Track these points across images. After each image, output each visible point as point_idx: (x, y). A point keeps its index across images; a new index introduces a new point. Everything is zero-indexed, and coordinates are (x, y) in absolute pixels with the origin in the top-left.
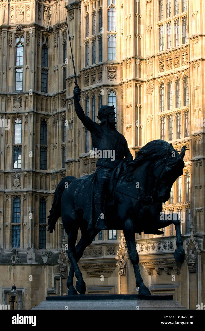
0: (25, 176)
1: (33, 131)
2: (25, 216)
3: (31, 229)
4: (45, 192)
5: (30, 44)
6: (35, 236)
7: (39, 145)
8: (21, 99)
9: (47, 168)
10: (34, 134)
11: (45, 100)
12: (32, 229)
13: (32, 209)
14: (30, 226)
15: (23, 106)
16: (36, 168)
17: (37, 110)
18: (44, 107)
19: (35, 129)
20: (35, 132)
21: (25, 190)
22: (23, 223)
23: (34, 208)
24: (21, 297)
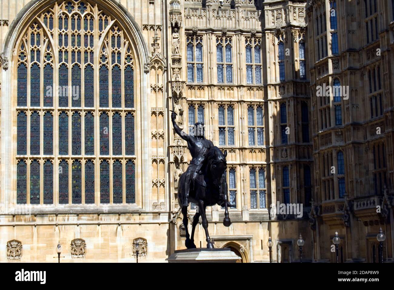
0: (291, 149)
1: (294, 112)
2: (292, 181)
3: (296, 191)
4: (308, 161)
5: (288, 41)
6: (300, 196)
7: (300, 123)
8: (284, 87)
9: (310, 140)
10: (295, 114)
11: (304, 86)
12: (298, 191)
13: (297, 175)
14: (296, 188)
15: (286, 93)
16: (299, 142)
17: (297, 95)
18: (304, 92)
19: (296, 111)
20: (296, 113)
21: (291, 160)
22: (291, 187)
23: (298, 174)
24: (291, 247)
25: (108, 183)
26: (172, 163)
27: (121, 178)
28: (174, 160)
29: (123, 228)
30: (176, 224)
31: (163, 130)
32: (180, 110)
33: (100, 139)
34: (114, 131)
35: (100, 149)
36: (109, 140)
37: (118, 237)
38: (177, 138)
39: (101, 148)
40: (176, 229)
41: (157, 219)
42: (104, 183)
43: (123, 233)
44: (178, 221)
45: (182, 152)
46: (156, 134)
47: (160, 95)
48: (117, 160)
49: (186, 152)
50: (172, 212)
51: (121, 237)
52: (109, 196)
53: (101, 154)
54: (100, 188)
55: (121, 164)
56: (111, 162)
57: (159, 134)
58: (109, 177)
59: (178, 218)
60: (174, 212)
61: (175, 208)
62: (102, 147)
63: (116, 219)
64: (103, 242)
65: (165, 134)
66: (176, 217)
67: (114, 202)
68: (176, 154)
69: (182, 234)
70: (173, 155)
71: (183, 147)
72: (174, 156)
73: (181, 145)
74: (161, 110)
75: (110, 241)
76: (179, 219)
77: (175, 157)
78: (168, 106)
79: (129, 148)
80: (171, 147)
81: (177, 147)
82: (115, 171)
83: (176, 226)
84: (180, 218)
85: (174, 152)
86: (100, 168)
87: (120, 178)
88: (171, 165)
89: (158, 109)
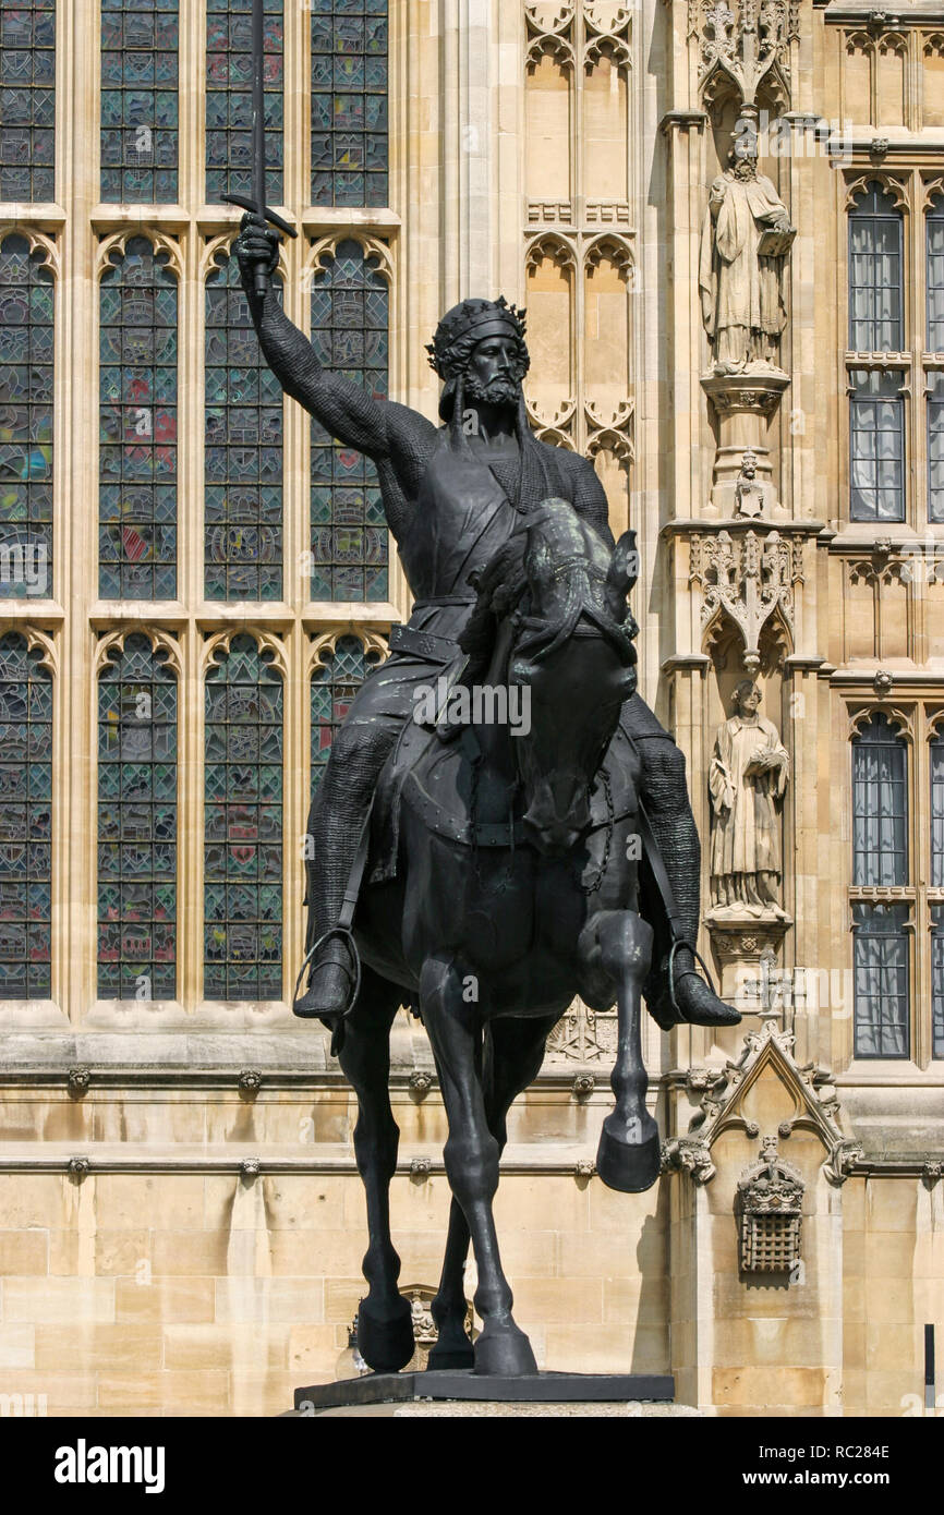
25: (166, 830)
26: (688, 666)
27: (275, 789)
28: (713, 649)
29: (276, 1207)
30: (705, 1174)
31: (631, 391)
32: (763, 223)
33: (104, 461)
34: (221, 398)
35: (102, 551)
36: (174, 475)
37: (232, 1278)
38: (737, 460)
39: (113, 534)
40: (704, 1221)
41: (561, 1136)
42: (130, 832)
43: (273, 1241)
44: (723, 1159)
45: (775, 578)
46: (567, 427)
47: (603, 97)
48: (243, 637)
49: (809, 574)
50: (683, 1079)
51: (259, 1284)
52: (167, 940)
53: (107, 590)
54: (101, 871)
55: (276, 674)
56: (193, 657)
57: (592, 427)
58: (170, 780)
59: (725, 1126)
60: (699, 1081)
61: (715, 1049)
62: (117, 536)
63: (218, 1133)
64: (108, 1317)
65: (638, 422)
66: (709, 1122)
67: (215, 990)
68: (724, 591)
69: (752, 1260)
70: (699, 600)
71: (787, 532)
72: (710, 612)
73: (766, 520)
74: (613, 228)
75: (165, 1306)
76: (733, 1137)
77: (713, 622)
78: (662, 194)
79: (342, 545)
80: (687, 531)
81: (736, 531)
82: (220, 732)
83: (711, 1195)
84: (740, 1125)
85: (713, 576)
86: (104, 702)
87: (267, 790)
88: (682, 684)
89: (583, 213)
